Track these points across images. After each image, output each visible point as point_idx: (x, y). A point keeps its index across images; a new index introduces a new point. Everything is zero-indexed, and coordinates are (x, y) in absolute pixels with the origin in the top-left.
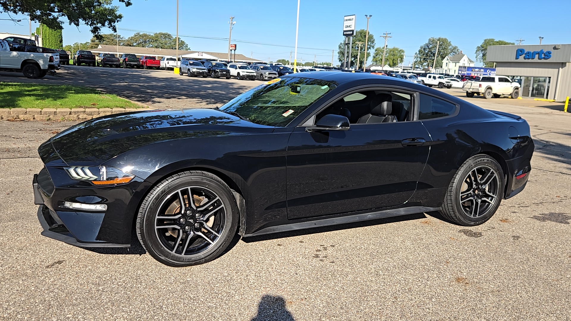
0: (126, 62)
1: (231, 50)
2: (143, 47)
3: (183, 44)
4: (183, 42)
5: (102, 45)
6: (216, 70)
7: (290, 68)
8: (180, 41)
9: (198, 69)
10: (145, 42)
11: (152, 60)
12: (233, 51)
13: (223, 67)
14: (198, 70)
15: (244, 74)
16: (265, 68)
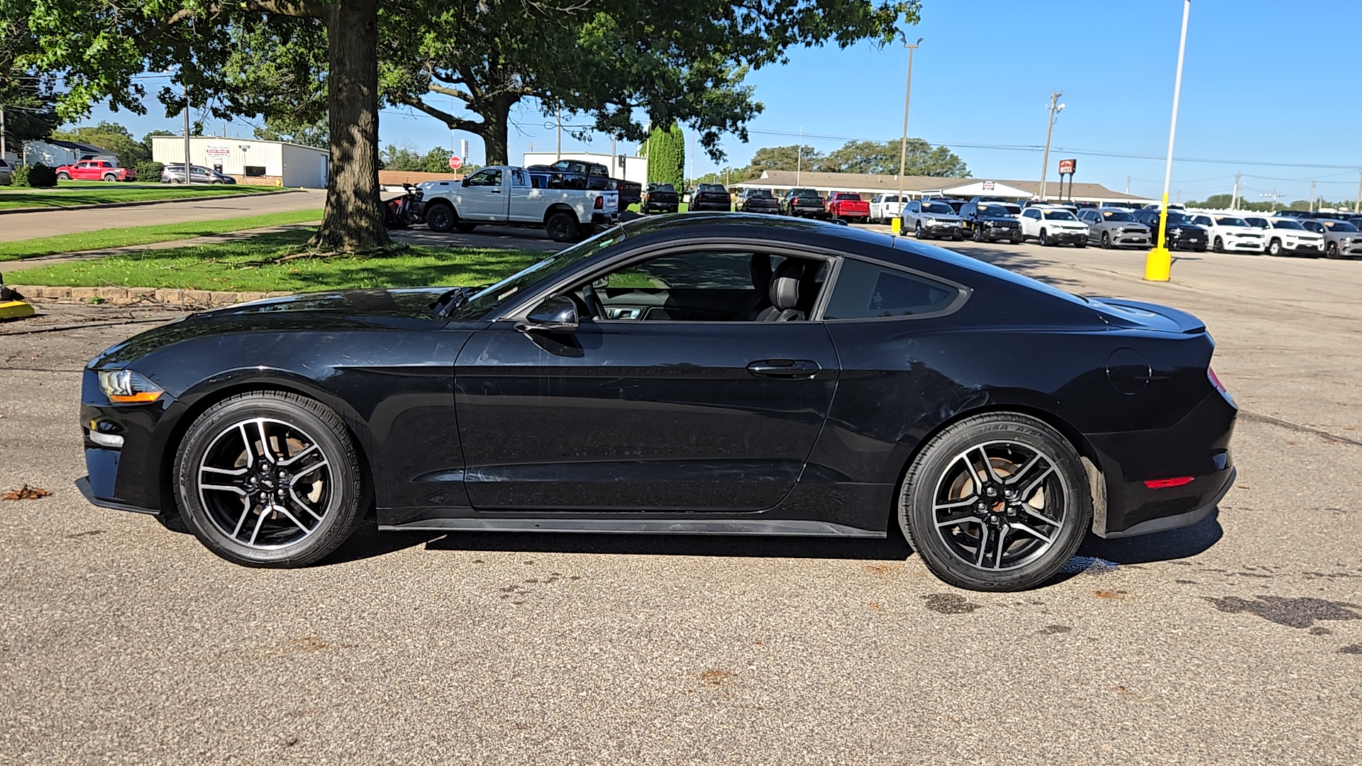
0: (793, 206)
1: (1062, 175)
2: (862, 172)
3: (955, 162)
4: (956, 158)
5: (769, 171)
6: (985, 223)
7: (1191, 217)
8: (948, 157)
9: (940, 220)
10: (868, 161)
11: (851, 202)
12: (1067, 177)
13: (1006, 215)
14: (941, 223)
15: (1057, 231)
16: (1117, 217)
